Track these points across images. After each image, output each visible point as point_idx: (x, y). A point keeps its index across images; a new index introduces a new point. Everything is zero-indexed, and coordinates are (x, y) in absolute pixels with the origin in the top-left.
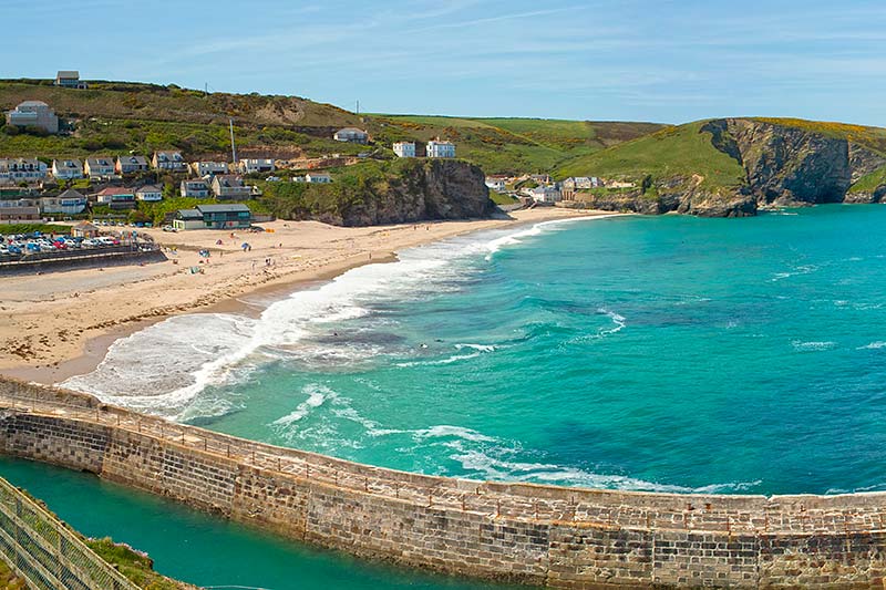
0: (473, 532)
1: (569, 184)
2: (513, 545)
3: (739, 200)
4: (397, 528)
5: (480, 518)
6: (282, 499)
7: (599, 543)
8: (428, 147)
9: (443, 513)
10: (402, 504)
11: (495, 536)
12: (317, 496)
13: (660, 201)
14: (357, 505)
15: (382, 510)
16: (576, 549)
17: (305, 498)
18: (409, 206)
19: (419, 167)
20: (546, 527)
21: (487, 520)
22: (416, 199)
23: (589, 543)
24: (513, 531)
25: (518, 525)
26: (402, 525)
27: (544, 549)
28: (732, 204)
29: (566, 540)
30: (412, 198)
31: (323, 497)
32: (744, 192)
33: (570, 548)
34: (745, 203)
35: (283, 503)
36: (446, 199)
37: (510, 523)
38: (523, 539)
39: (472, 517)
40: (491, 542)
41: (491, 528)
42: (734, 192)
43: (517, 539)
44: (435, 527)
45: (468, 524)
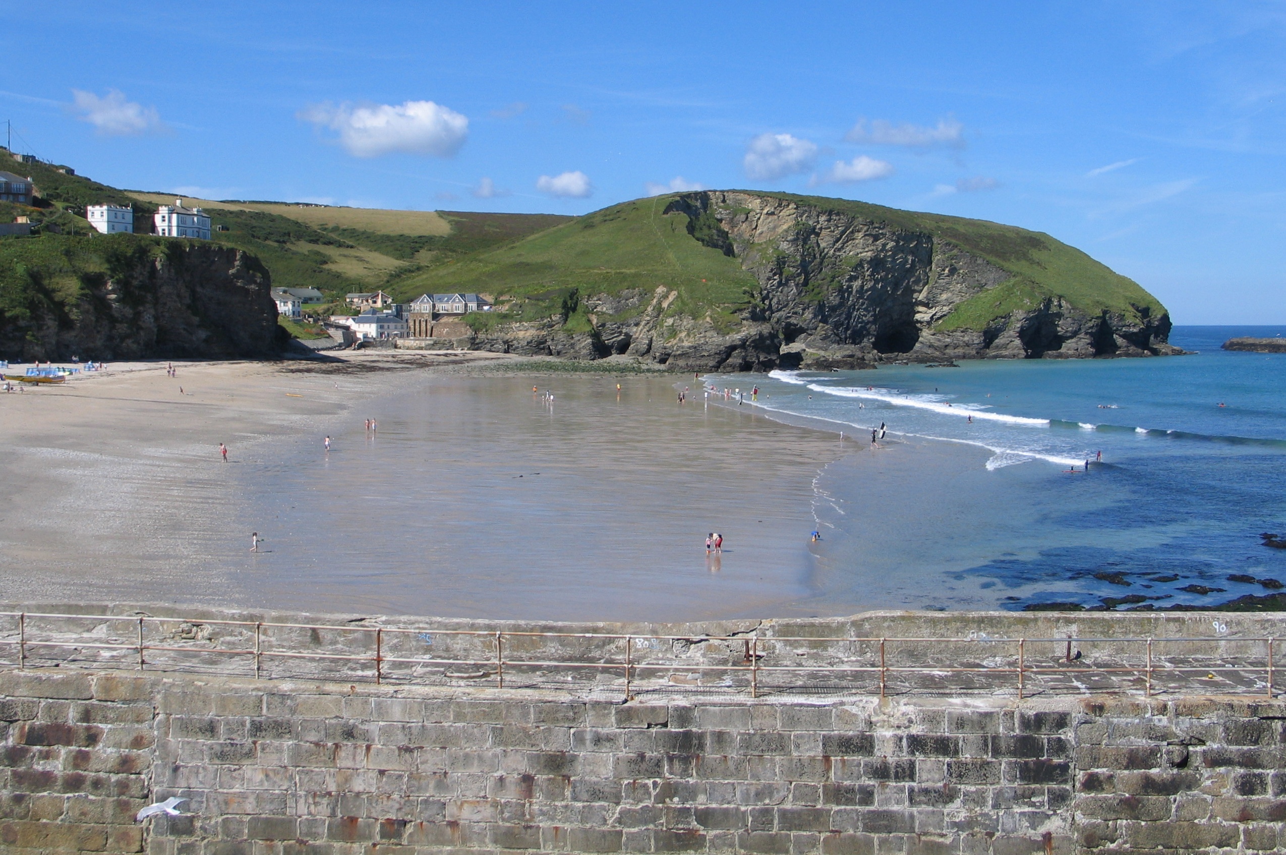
0: (799, 768)
1: (422, 306)
2: (947, 796)
3: (750, 330)
4: (511, 796)
5: (822, 714)
6: (39, 766)
7: (1250, 761)
8: (158, 218)
9: (683, 715)
10: (522, 705)
11: (882, 772)
12: (185, 727)
13: (596, 335)
14: (349, 733)
15: (445, 741)
16: (1169, 788)
17: (138, 742)
18: (122, 328)
19: (143, 252)
20: (1061, 721)
21: (848, 718)
22: (138, 315)
23: (1215, 761)
24: (943, 746)
25: (960, 723)
26: (527, 780)
27: (1059, 799)
28: (735, 337)
29: (1135, 760)
30: (128, 311)
31: (211, 729)
32: (757, 317)
33: (1150, 785)
34: (761, 335)
35: (46, 780)
36: (196, 320)
37: (932, 719)
38: (982, 770)
39: (792, 715)
40: (867, 796)
41: (865, 744)
42: (738, 316)
43: (960, 772)
44: (655, 769)
45: (779, 744)
